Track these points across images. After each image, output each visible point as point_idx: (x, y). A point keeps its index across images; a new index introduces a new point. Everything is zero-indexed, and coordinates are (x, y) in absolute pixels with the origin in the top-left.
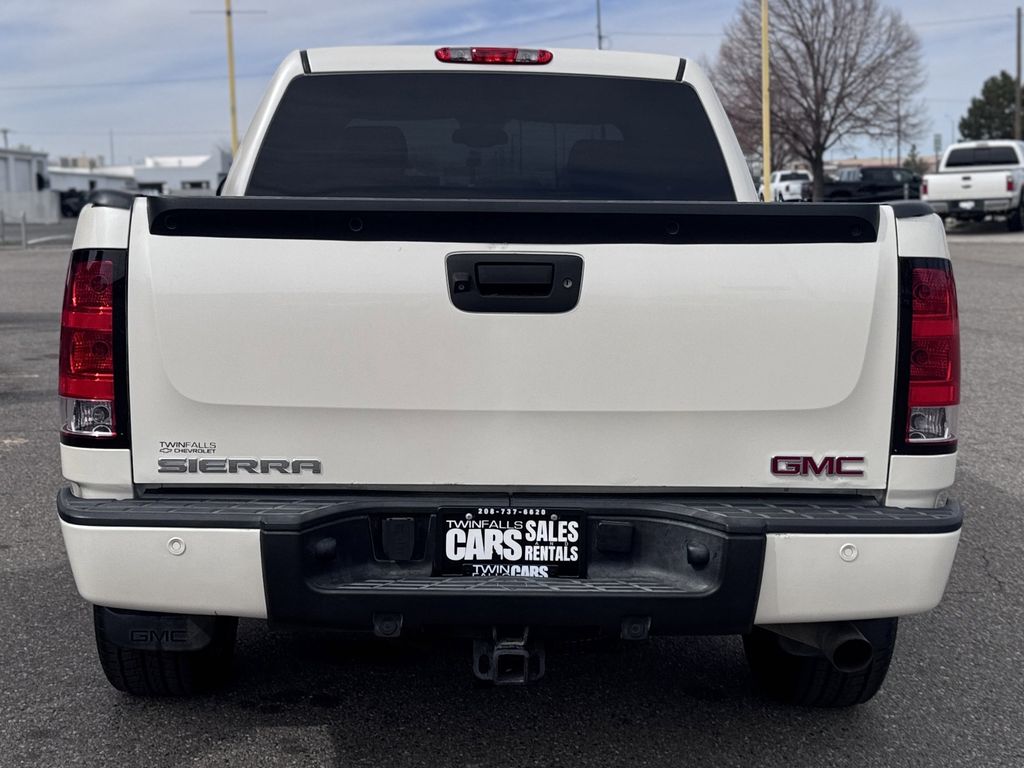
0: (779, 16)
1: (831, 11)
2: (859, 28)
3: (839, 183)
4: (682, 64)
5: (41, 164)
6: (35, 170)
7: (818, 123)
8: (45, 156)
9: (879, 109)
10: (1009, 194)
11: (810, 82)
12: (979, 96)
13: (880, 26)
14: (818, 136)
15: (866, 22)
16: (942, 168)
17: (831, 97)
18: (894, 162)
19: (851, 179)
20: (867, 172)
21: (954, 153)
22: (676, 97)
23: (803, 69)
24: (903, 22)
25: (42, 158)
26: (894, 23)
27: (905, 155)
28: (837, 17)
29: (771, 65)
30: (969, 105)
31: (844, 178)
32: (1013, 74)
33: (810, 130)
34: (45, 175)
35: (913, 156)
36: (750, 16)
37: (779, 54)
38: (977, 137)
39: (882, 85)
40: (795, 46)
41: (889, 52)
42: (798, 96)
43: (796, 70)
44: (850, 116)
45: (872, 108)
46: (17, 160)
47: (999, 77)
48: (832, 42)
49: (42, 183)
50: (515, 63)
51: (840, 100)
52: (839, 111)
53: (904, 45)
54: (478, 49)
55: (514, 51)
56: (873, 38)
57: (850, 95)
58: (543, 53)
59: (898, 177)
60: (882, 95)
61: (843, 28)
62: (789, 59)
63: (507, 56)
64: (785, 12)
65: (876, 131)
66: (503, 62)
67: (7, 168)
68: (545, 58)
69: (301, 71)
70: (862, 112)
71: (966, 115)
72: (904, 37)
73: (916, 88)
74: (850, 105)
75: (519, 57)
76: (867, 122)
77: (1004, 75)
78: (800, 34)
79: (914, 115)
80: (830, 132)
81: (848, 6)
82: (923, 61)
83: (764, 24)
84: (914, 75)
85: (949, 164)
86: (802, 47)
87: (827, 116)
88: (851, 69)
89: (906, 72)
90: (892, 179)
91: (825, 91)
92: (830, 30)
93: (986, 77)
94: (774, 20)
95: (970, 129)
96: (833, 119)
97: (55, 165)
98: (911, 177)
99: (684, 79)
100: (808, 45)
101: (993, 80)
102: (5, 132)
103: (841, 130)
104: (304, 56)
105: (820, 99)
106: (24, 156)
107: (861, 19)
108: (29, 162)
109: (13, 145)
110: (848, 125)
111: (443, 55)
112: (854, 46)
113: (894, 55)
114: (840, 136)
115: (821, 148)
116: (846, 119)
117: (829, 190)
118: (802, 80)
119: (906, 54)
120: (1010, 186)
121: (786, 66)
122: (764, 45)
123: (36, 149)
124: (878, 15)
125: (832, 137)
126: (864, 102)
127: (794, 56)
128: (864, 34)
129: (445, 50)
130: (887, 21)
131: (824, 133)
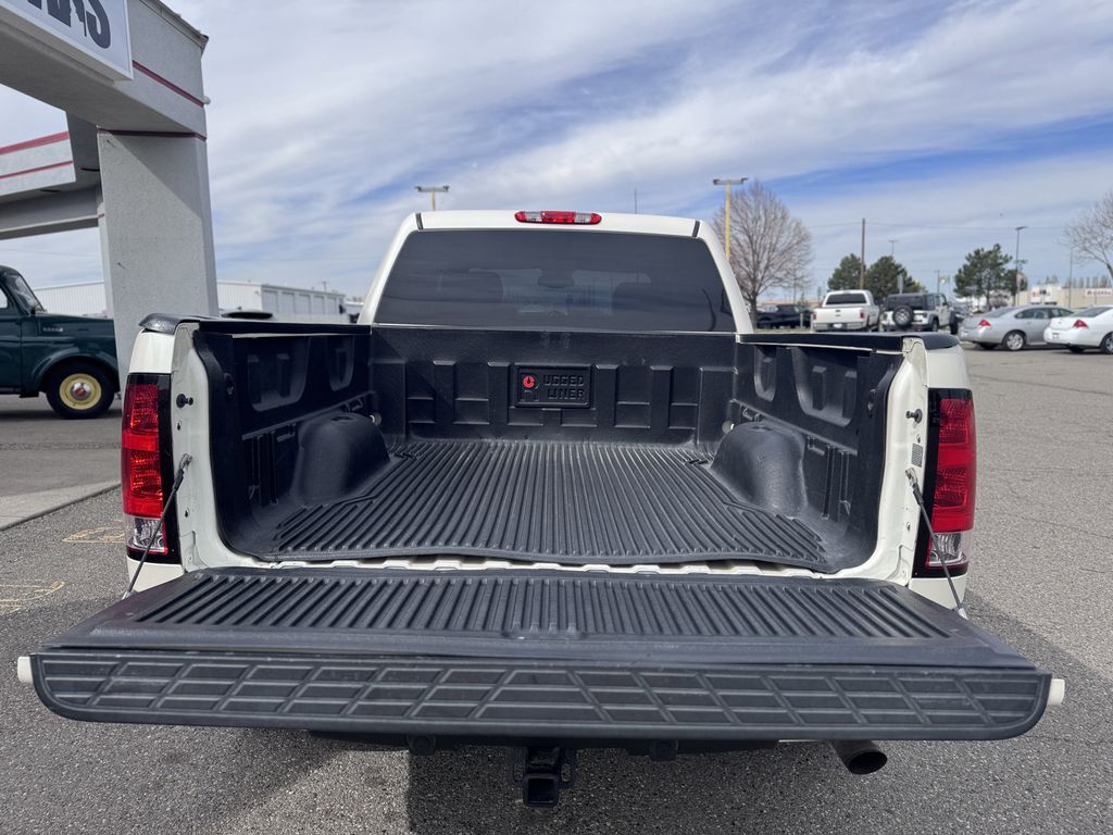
0: (735, 221)
1: (763, 219)
2: (778, 229)
3: (765, 313)
4: (697, 225)
5: (341, 300)
6: (338, 303)
7: (754, 281)
8: (343, 296)
9: (788, 273)
10: (861, 320)
11: (751, 258)
12: (840, 268)
13: (789, 228)
14: (754, 287)
15: (782, 225)
16: (824, 305)
17: (762, 266)
18: (792, 302)
19: (772, 311)
20: (780, 307)
21: (831, 297)
22: (694, 248)
23: (747, 250)
24: (802, 226)
25: (342, 297)
26: (798, 225)
27: (798, 298)
28: (766, 221)
29: (730, 249)
30: (833, 272)
31: (768, 311)
32: (858, 255)
33: (750, 284)
34: (344, 307)
35: (802, 298)
36: (718, 221)
37: (734, 242)
38: (837, 289)
39: (790, 260)
40: (743, 238)
41: (795, 242)
42: (744, 266)
43: (743, 251)
44: (772, 276)
45: (785, 272)
46: (329, 298)
47: (849, 256)
48: (763, 236)
49: (342, 310)
50: (573, 223)
51: (767, 268)
52: (767, 273)
53: (802, 238)
54: (546, 213)
55: (573, 214)
56: (786, 233)
57: (773, 265)
58: (595, 215)
59: (797, 310)
60: (790, 265)
61: (770, 228)
62: (740, 245)
63: (567, 218)
64: (739, 219)
65: (786, 285)
66: (565, 222)
67: (323, 303)
68: (596, 220)
69: (416, 228)
70: (779, 275)
71: (831, 277)
72: (803, 234)
73: (808, 262)
74: (772, 270)
75: (577, 219)
76: (781, 280)
77: (852, 255)
78: (746, 231)
79: (807, 276)
80: (761, 285)
81: (773, 216)
82: (813, 247)
83: (727, 227)
84: (808, 254)
85: (828, 303)
86: (747, 238)
87: (760, 277)
88: (774, 251)
89: (803, 252)
90: (794, 311)
91: (759, 262)
92: (762, 230)
93: (843, 257)
94: (732, 224)
95: (834, 285)
96: (763, 278)
97: (349, 300)
98: (803, 310)
99: (698, 236)
100: (750, 237)
101: (847, 258)
102: (325, 283)
103: (767, 284)
104: (419, 218)
105: (756, 268)
106: (333, 296)
107: (779, 224)
108: (335, 299)
109: (329, 290)
110: (771, 281)
111: (521, 218)
112: (775, 238)
113: (798, 243)
114: (766, 287)
115: (755, 294)
116: (770, 278)
117: (760, 317)
118: (747, 256)
119: (803, 243)
120: (862, 315)
121: (738, 249)
122: (727, 237)
123: (340, 292)
124: (789, 221)
125: (762, 288)
126: (780, 269)
127: (742, 244)
128: (781, 231)
129: (522, 213)
130: (794, 225)
131: (757, 285)
